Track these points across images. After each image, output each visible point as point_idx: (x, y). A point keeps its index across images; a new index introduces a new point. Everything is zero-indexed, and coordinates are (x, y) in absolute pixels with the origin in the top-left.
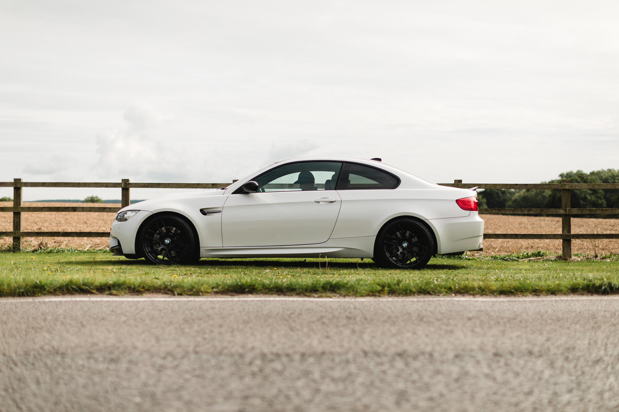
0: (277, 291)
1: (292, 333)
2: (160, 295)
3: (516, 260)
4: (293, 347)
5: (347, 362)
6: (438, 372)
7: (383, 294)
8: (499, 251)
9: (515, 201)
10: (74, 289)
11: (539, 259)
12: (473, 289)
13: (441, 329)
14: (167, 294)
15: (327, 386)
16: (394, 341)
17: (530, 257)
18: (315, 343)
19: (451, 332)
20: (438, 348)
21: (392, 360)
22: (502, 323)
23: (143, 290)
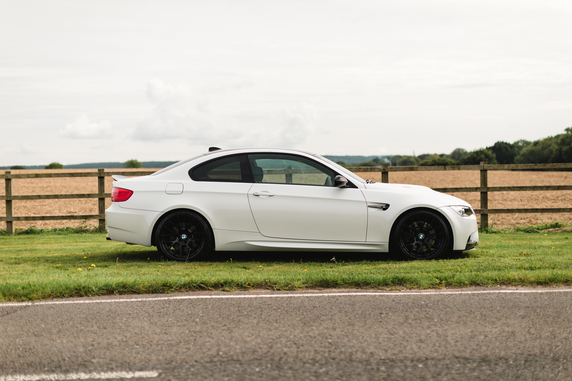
0: (355, 285)
3: (536, 232)
4: (401, 352)
7: (442, 286)
9: (523, 155)
10: (195, 286)
11: (558, 230)
12: (515, 280)
16: (473, 345)
17: (549, 228)
18: (415, 347)
20: (509, 352)
21: (480, 365)
22: (549, 322)
23: (248, 287)
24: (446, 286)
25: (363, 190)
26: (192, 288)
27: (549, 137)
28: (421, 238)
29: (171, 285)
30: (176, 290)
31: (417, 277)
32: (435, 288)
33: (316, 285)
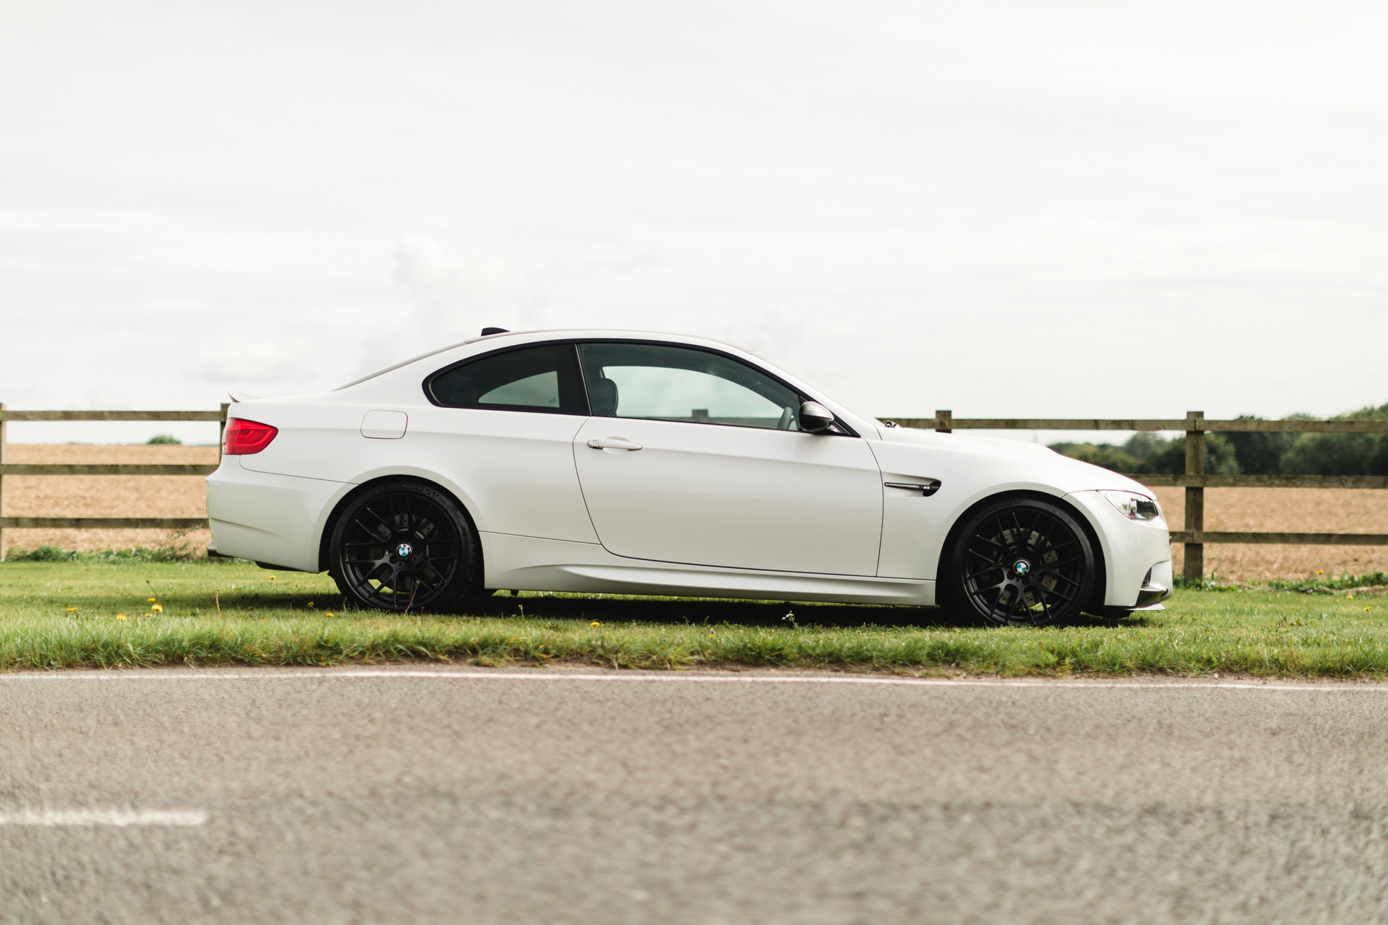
0: (830, 662)
1: (903, 759)
2: (583, 668)
3: (1325, 593)
4: (918, 789)
5: (1044, 824)
6: (1244, 852)
7: (1062, 671)
8: (1281, 568)
10: (400, 651)
11: (1380, 590)
12: (1260, 663)
13: (1218, 756)
14: (597, 664)
15: (1017, 877)
16: (1127, 780)
17: (1358, 586)
18: (960, 781)
19: (1244, 761)
20: (1227, 798)
21: (1139, 822)
22: (1348, 743)
23: (545, 656)
24: (1074, 671)
25: (874, 441)
26: (392, 654)
27: (1365, 409)
28: (1020, 570)
29: (337, 644)
30: (352, 658)
31: (997, 647)
32: (1045, 675)
33: (726, 658)
